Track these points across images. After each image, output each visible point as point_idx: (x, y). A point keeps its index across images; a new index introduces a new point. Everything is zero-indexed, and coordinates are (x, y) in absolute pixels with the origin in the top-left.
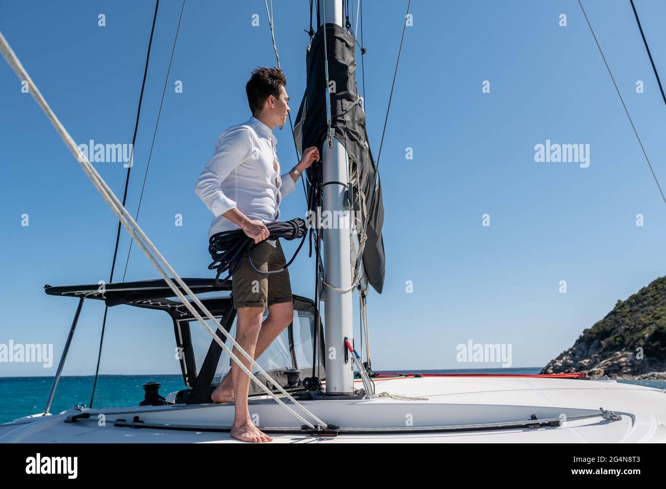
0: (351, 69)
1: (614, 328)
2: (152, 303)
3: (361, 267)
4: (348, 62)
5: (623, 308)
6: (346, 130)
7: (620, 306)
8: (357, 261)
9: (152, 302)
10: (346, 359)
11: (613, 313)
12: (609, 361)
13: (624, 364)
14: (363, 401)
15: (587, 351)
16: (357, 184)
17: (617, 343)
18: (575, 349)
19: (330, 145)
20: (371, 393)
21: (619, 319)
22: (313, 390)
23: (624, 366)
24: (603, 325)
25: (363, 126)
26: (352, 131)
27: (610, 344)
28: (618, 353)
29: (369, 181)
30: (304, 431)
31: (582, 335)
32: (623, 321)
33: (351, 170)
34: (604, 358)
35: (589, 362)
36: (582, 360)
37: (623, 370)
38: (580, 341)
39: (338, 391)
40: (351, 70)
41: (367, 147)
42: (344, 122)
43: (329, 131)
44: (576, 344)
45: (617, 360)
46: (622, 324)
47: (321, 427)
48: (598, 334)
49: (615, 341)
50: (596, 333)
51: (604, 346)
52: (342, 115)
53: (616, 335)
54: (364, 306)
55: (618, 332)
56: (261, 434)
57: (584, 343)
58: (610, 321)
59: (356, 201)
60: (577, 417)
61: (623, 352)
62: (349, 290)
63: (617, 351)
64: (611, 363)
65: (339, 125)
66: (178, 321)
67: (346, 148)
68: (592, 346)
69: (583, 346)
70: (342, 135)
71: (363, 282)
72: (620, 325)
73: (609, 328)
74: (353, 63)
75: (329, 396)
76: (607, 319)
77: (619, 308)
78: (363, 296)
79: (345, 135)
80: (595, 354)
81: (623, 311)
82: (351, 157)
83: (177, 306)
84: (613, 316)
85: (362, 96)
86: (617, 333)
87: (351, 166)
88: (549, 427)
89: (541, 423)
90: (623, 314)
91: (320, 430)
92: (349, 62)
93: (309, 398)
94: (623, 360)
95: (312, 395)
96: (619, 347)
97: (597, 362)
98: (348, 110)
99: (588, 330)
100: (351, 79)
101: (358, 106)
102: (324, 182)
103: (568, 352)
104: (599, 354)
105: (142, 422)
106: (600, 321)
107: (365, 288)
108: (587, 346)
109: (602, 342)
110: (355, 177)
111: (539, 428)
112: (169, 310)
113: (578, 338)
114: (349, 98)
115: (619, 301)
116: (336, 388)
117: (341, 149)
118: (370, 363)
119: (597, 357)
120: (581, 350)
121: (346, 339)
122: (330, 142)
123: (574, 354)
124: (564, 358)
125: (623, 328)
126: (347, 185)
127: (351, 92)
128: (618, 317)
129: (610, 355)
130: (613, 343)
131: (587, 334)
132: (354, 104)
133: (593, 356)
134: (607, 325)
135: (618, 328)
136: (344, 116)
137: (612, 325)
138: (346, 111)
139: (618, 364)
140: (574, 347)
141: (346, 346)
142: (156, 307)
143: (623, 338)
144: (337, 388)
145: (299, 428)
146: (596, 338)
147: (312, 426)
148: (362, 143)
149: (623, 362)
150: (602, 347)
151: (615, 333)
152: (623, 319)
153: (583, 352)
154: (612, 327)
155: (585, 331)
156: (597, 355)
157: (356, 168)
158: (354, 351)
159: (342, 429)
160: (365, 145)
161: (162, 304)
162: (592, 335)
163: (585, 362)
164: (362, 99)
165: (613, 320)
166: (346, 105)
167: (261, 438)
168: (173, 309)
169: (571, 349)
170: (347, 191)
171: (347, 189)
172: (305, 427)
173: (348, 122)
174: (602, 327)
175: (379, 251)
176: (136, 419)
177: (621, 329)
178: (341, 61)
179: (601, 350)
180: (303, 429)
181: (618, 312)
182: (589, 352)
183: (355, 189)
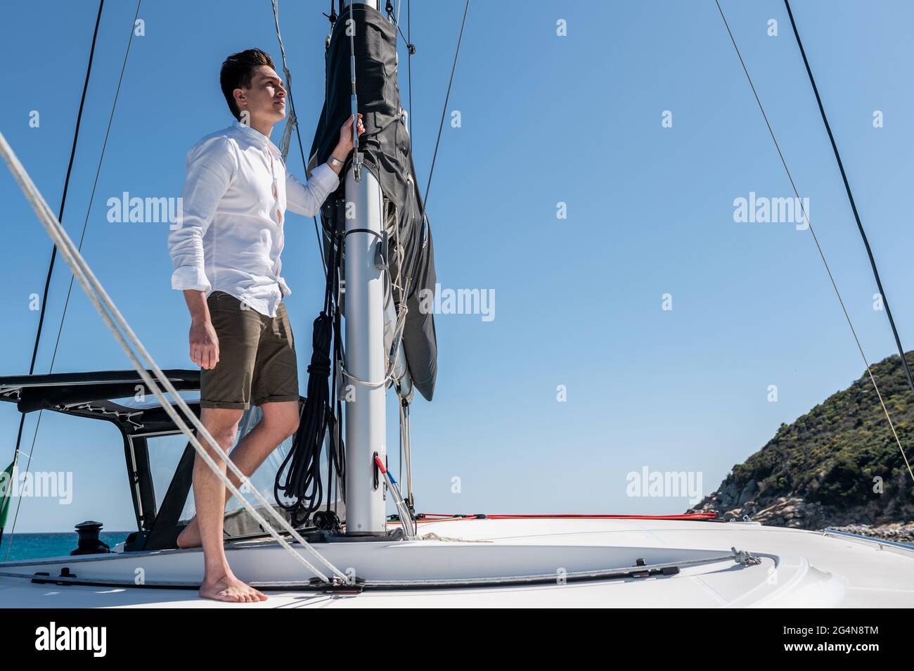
0: (389, 69)
1: (777, 464)
2: (91, 410)
3: (399, 352)
4: (384, 59)
5: (789, 435)
6: (380, 156)
7: (784, 432)
8: (393, 344)
9: (91, 407)
10: (376, 483)
11: (775, 442)
12: (770, 511)
13: (791, 515)
14: (401, 544)
15: (737, 497)
16: (395, 234)
17: (781, 485)
18: (720, 493)
19: (356, 176)
20: (411, 533)
21: (783, 450)
22: (327, 529)
23: (791, 519)
24: (760, 459)
25: (407, 152)
26: (388, 157)
27: (770, 487)
28: (782, 499)
29: (413, 232)
30: (314, 585)
31: (732, 473)
32: (788, 454)
33: (387, 213)
34: (763, 506)
35: (741, 512)
36: (732, 509)
37: (789, 524)
38: (728, 482)
39: (363, 529)
40: (390, 71)
41: (411, 182)
42: (378, 145)
43: (356, 156)
44: (722, 485)
45: (780, 509)
46: (787, 458)
47: (338, 580)
48: (753, 472)
49: (778, 481)
50: (750, 471)
51: (762, 490)
52: (375, 135)
53: (779, 474)
54: (405, 417)
55: (781, 468)
56: (250, 591)
57: (733, 485)
58: (769, 453)
59: (394, 259)
60: (699, 562)
61: (790, 498)
62: (381, 385)
63: (780, 496)
64: (772, 513)
65: (370, 148)
66: (131, 437)
67: (379, 183)
68: (745, 489)
69: (732, 489)
70: (374, 162)
71: (404, 383)
72: (784, 460)
73: (768, 464)
74: (392, 61)
75: (351, 537)
76: (766, 451)
77: (784, 436)
78: (405, 404)
79: (379, 163)
80: (750, 501)
81: (789, 439)
82: (387, 194)
83: (130, 415)
84: (774, 447)
85: (407, 110)
86: (781, 470)
87: (387, 208)
88: (662, 576)
89: (650, 571)
90: (789, 444)
91: (336, 584)
92: (387, 60)
93: (322, 539)
94: (789, 509)
95: (326, 536)
96: (783, 491)
97: (752, 512)
98: (383, 127)
99: (739, 466)
100: (389, 84)
101: (400, 124)
102: (348, 230)
103: (711, 498)
104: (755, 501)
105: (74, 576)
106: (756, 454)
107: (408, 392)
108: (739, 489)
109: (760, 484)
110: (392, 224)
111: (647, 577)
112: (118, 420)
113: (725, 478)
114: (386, 110)
115: (783, 424)
116: (360, 525)
117: (373, 183)
118: (412, 500)
119: (752, 505)
120: (729, 495)
121: (375, 454)
122: (356, 172)
123: (719, 501)
124: (706, 507)
125: (788, 463)
126: (380, 234)
127: (389, 102)
128: (781, 448)
129: (771, 502)
130: (775, 485)
131: (738, 471)
132: (392, 119)
133: (746, 504)
134: (766, 459)
135: (781, 463)
136: (378, 135)
137: (774, 459)
138: (381, 128)
139: (782, 516)
140: (719, 491)
141: (376, 465)
142: (97, 415)
143: (789, 478)
144: (362, 525)
145: (306, 582)
146: (751, 478)
147: (326, 579)
148: (404, 177)
149: (789, 513)
150: (759, 491)
151: (777, 471)
152: (789, 450)
153: (732, 498)
154: (774, 463)
155: (736, 468)
156: (753, 503)
157: (395, 210)
158: (388, 473)
159: (368, 583)
160: (408, 180)
161: (107, 411)
162: (745, 473)
163: (736, 513)
164: (406, 114)
165: (774, 452)
166: (381, 120)
167: (251, 596)
168: (123, 418)
169: (715, 494)
170: (381, 243)
171: (379, 240)
172: (316, 580)
173: (383, 145)
174: (760, 462)
175: (428, 336)
176: (65, 572)
177: (786, 466)
178: (374, 58)
179: (759, 495)
180: (311, 583)
181: (781, 441)
182: (741, 498)
183: (393, 242)
